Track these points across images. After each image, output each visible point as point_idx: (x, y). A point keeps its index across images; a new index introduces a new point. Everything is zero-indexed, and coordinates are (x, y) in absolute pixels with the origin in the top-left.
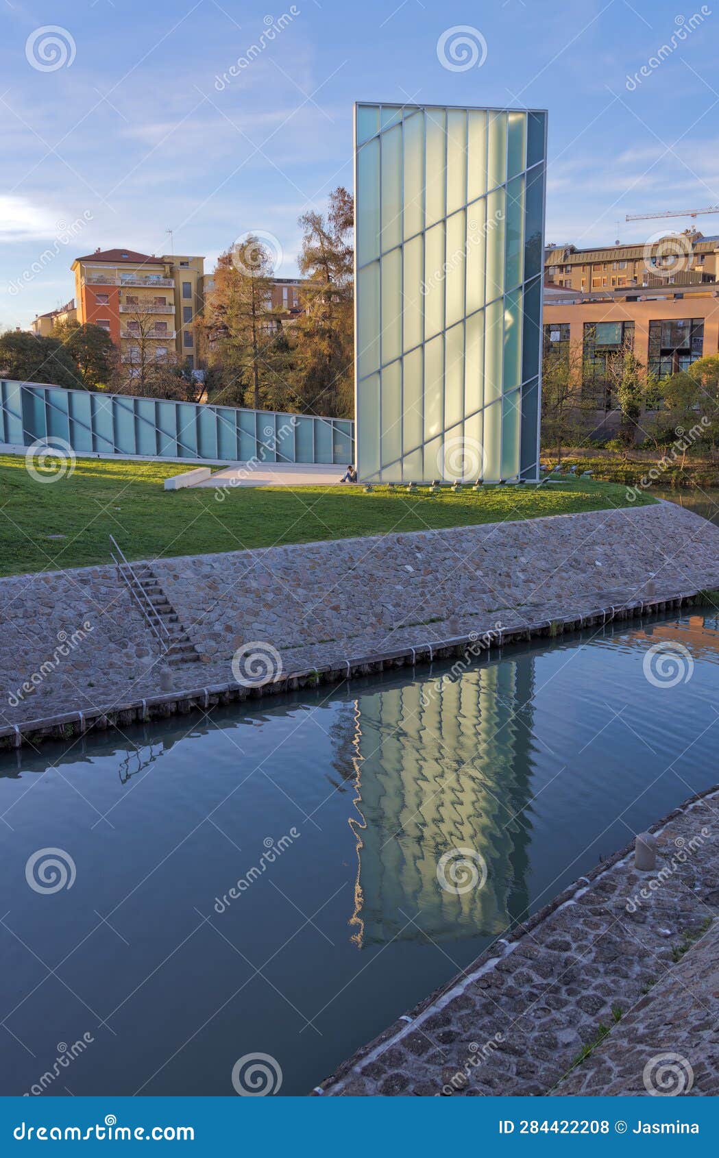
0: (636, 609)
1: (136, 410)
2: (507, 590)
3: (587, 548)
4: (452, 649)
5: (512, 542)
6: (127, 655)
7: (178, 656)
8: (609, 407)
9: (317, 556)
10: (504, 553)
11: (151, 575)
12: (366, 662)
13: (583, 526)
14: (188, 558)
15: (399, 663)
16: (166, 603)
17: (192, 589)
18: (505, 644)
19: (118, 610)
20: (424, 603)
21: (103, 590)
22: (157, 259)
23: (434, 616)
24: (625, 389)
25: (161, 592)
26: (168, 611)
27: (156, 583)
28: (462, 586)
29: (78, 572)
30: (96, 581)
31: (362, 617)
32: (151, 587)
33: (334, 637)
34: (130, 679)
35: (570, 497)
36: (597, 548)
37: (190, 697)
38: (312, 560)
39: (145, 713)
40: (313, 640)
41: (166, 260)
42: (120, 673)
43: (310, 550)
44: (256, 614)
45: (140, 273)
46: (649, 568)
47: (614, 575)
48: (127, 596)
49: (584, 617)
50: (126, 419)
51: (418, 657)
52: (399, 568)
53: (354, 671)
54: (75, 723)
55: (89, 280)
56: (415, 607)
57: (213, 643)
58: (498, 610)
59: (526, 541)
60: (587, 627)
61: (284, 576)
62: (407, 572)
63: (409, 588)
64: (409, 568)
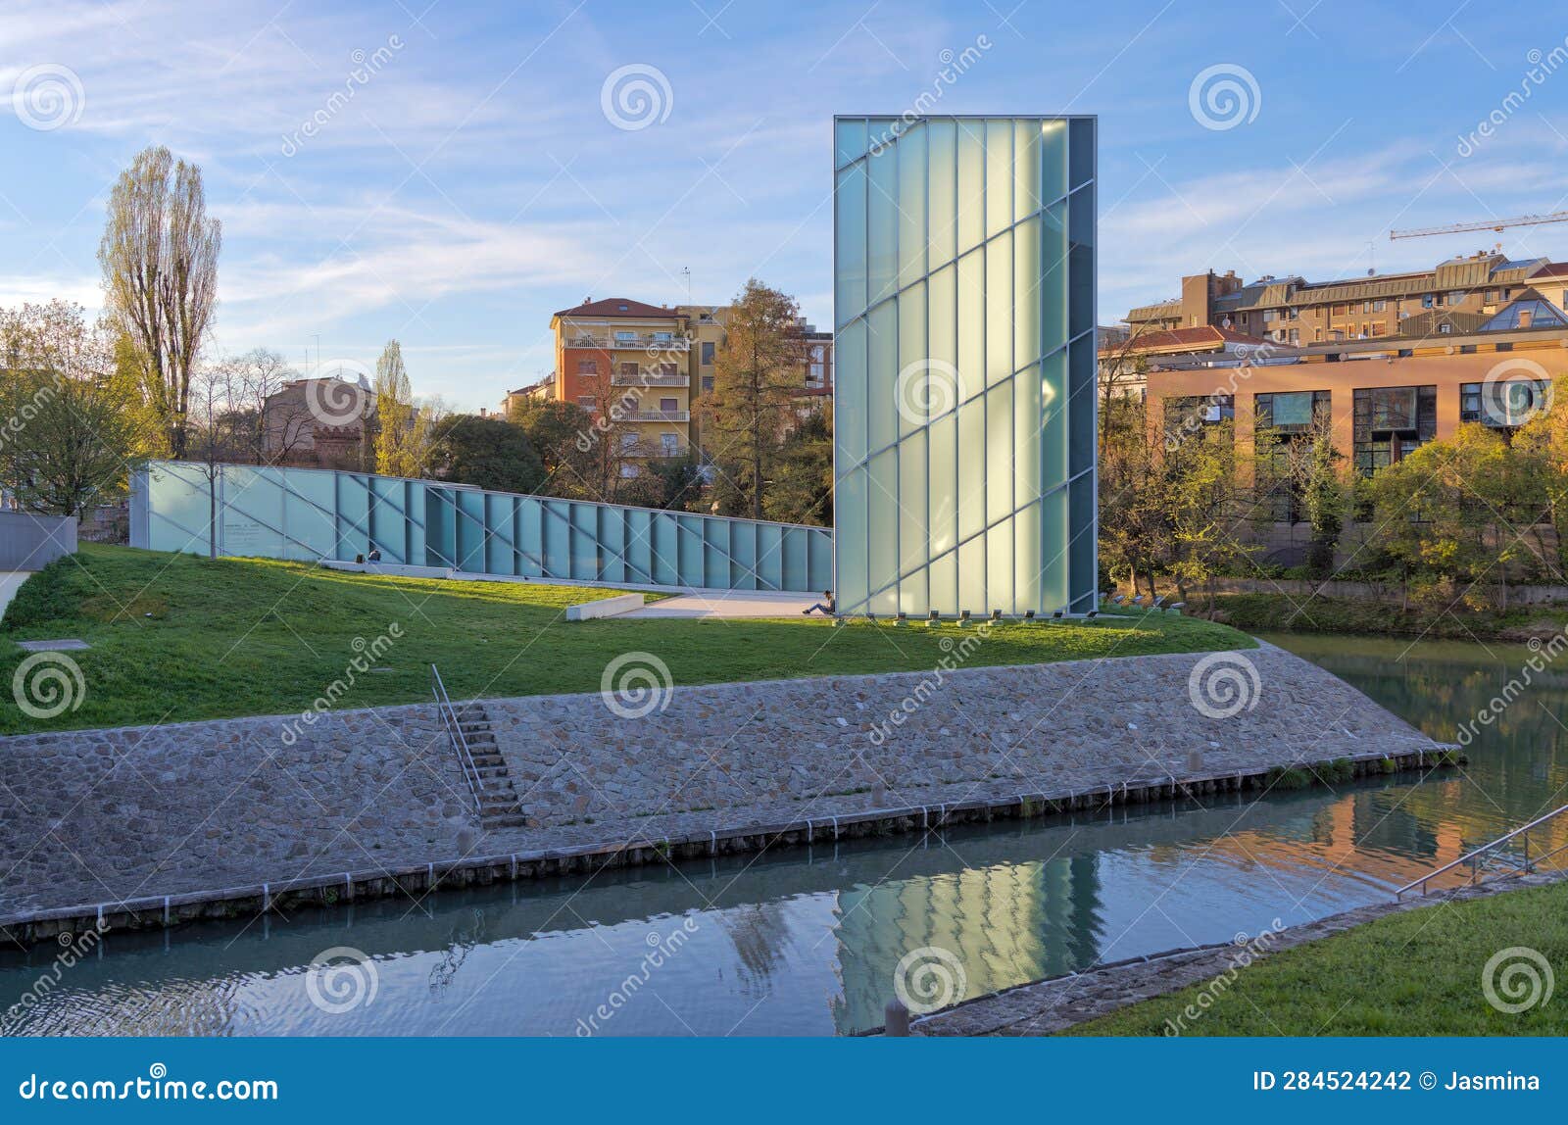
0: (1164, 787)
1: (573, 518)
2: (981, 756)
3: (1120, 705)
4: (870, 825)
5: (1003, 692)
6: (431, 813)
7: (498, 819)
8: (1295, 518)
9: (714, 701)
10: (988, 708)
11: (484, 718)
12: (739, 834)
13: (1121, 675)
14: (538, 698)
15: (791, 840)
16: (497, 752)
17: (534, 736)
18: (950, 824)
19: (432, 758)
20: (852, 767)
21: (417, 733)
22: (669, 311)
23: (863, 785)
24: (1314, 491)
25: (492, 740)
26: (497, 762)
27: (489, 728)
28: (914, 748)
29: (390, 710)
30: (411, 721)
31: (760, 781)
32: (480, 733)
33: (713, 805)
34: (429, 841)
35: (1116, 635)
36: (1136, 705)
37: (493, 863)
38: (705, 707)
39: (433, 882)
40: (685, 806)
41: (680, 313)
42: (418, 835)
43: (706, 694)
44: (613, 771)
45: (643, 332)
46: (1212, 736)
47: (1153, 744)
48: (446, 742)
49: (1077, 794)
50: (559, 529)
51: (818, 834)
52: (827, 721)
53: (723, 846)
54: (340, 886)
55: (571, 342)
56: (838, 772)
57: (547, 805)
58: (961, 781)
59: (1026, 692)
60: (1083, 809)
61: (663, 726)
62: (839, 727)
63: (836, 748)
64: (842, 722)
